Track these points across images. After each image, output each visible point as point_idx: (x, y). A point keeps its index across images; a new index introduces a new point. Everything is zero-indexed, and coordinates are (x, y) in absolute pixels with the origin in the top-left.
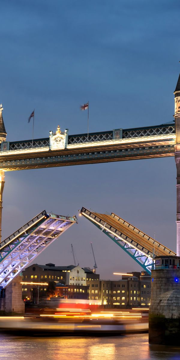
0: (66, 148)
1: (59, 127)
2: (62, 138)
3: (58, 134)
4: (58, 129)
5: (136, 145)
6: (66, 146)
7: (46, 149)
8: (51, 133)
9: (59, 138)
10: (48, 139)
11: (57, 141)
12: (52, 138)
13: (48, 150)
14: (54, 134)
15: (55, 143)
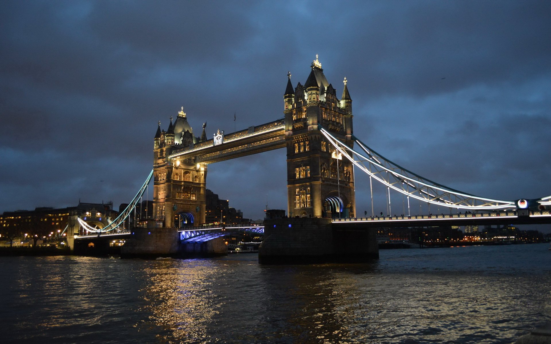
0: (222, 144)
1: (219, 130)
2: (220, 137)
3: (218, 135)
4: (218, 131)
5: (256, 138)
6: (222, 142)
7: (212, 146)
8: (214, 134)
9: (219, 137)
10: (213, 139)
11: (218, 139)
12: (215, 138)
13: (213, 146)
14: (216, 135)
15: (217, 141)
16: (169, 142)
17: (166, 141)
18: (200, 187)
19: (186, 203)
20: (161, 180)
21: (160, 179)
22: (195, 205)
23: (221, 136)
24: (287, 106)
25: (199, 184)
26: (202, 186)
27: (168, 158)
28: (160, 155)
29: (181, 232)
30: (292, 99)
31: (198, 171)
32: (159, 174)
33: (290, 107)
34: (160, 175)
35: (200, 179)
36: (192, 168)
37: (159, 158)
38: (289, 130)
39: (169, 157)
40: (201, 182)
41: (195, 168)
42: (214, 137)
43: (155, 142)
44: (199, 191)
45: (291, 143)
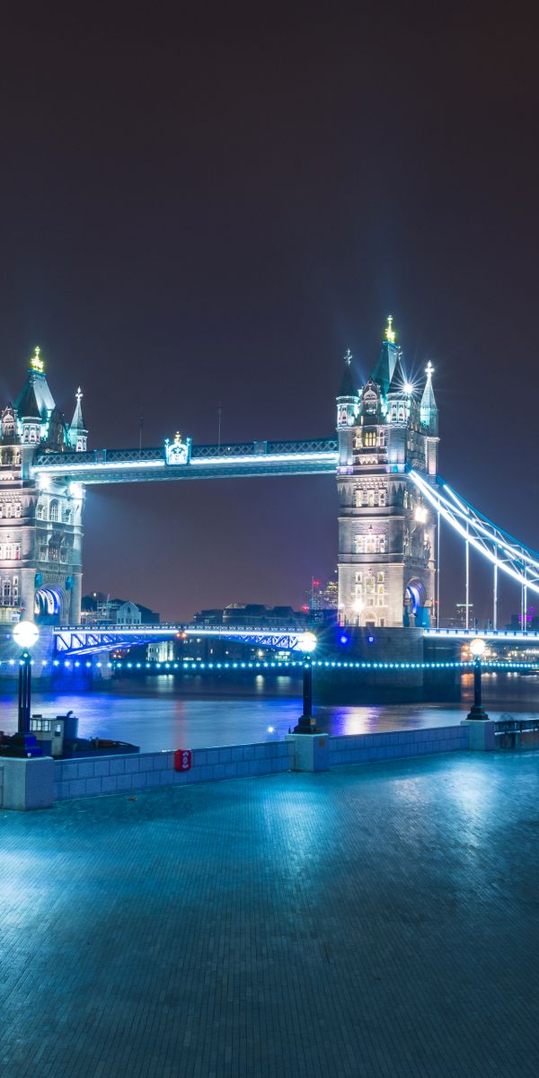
0: (188, 464)
2: (182, 449)
3: (177, 443)
4: (178, 435)
6: (188, 461)
7: (160, 463)
8: (167, 441)
10: (162, 449)
12: (169, 450)
13: (163, 464)
14: (172, 442)
15: (174, 455)
16: (32, 436)
17: (21, 432)
18: (73, 535)
19: (54, 571)
22: (66, 574)
23: (185, 447)
24: (344, 419)
25: (72, 527)
30: (354, 407)
31: (71, 499)
33: (351, 421)
35: (73, 516)
36: (62, 492)
38: (347, 464)
39: (34, 470)
40: (75, 524)
41: (66, 492)
42: (167, 446)
44: (72, 543)
45: (350, 489)
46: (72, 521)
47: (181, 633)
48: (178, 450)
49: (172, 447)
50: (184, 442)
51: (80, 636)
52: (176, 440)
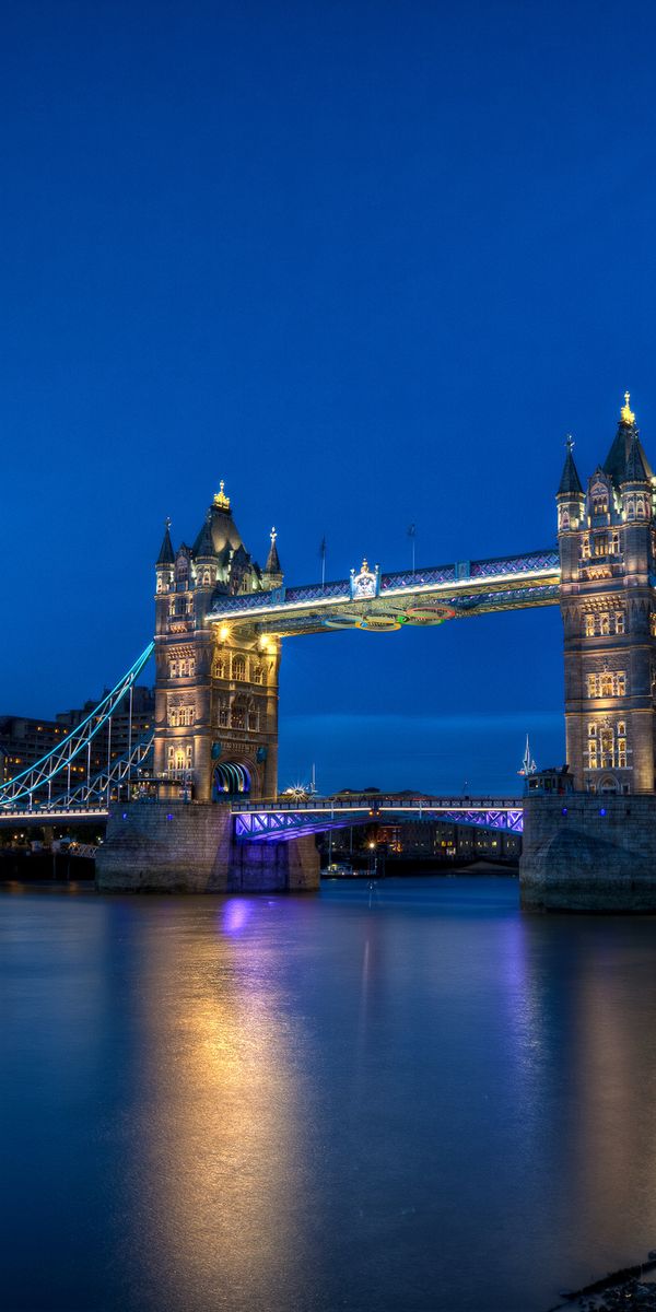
0: (377, 596)
1: (366, 560)
2: (370, 579)
3: (364, 573)
4: (365, 563)
6: (377, 592)
7: (346, 599)
8: (353, 571)
10: (348, 582)
11: (362, 584)
12: (355, 581)
13: (348, 599)
14: (358, 572)
15: (360, 587)
16: (207, 579)
17: (194, 574)
18: (267, 698)
19: (238, 739)
20: (178, 676)
21: (173, 673)
22: (256, 743)
23: (373, 577)
24: (566, 521)
25: (264, 688)
26: (270, 693)
27: (202, 621)
28: (178, 612)
29: (238, 816)
30: (578, 505)
31: (262, 655)
32: (172, 659)
33: (575, 524)
34: (173, 662)
35: (265, 676)
36: (249, 646)
37: (175, 619)
38: (571, 580)
39: (207, 618)
40: (268, 685)
41: (256, 647)
42: (352, 577)
43: (159, 574)
44: (264, 708)
45: (576, 612)
46: (265, 681)
47: (374, 811)
48: (365, 581)
49: (358, 577)
50: (371, 570)
51: (262, 818)
52: (362, 569)
